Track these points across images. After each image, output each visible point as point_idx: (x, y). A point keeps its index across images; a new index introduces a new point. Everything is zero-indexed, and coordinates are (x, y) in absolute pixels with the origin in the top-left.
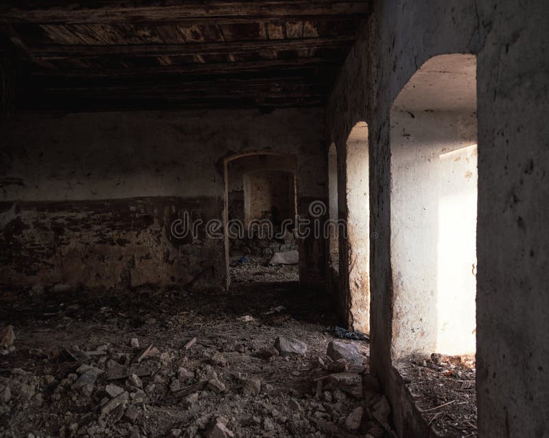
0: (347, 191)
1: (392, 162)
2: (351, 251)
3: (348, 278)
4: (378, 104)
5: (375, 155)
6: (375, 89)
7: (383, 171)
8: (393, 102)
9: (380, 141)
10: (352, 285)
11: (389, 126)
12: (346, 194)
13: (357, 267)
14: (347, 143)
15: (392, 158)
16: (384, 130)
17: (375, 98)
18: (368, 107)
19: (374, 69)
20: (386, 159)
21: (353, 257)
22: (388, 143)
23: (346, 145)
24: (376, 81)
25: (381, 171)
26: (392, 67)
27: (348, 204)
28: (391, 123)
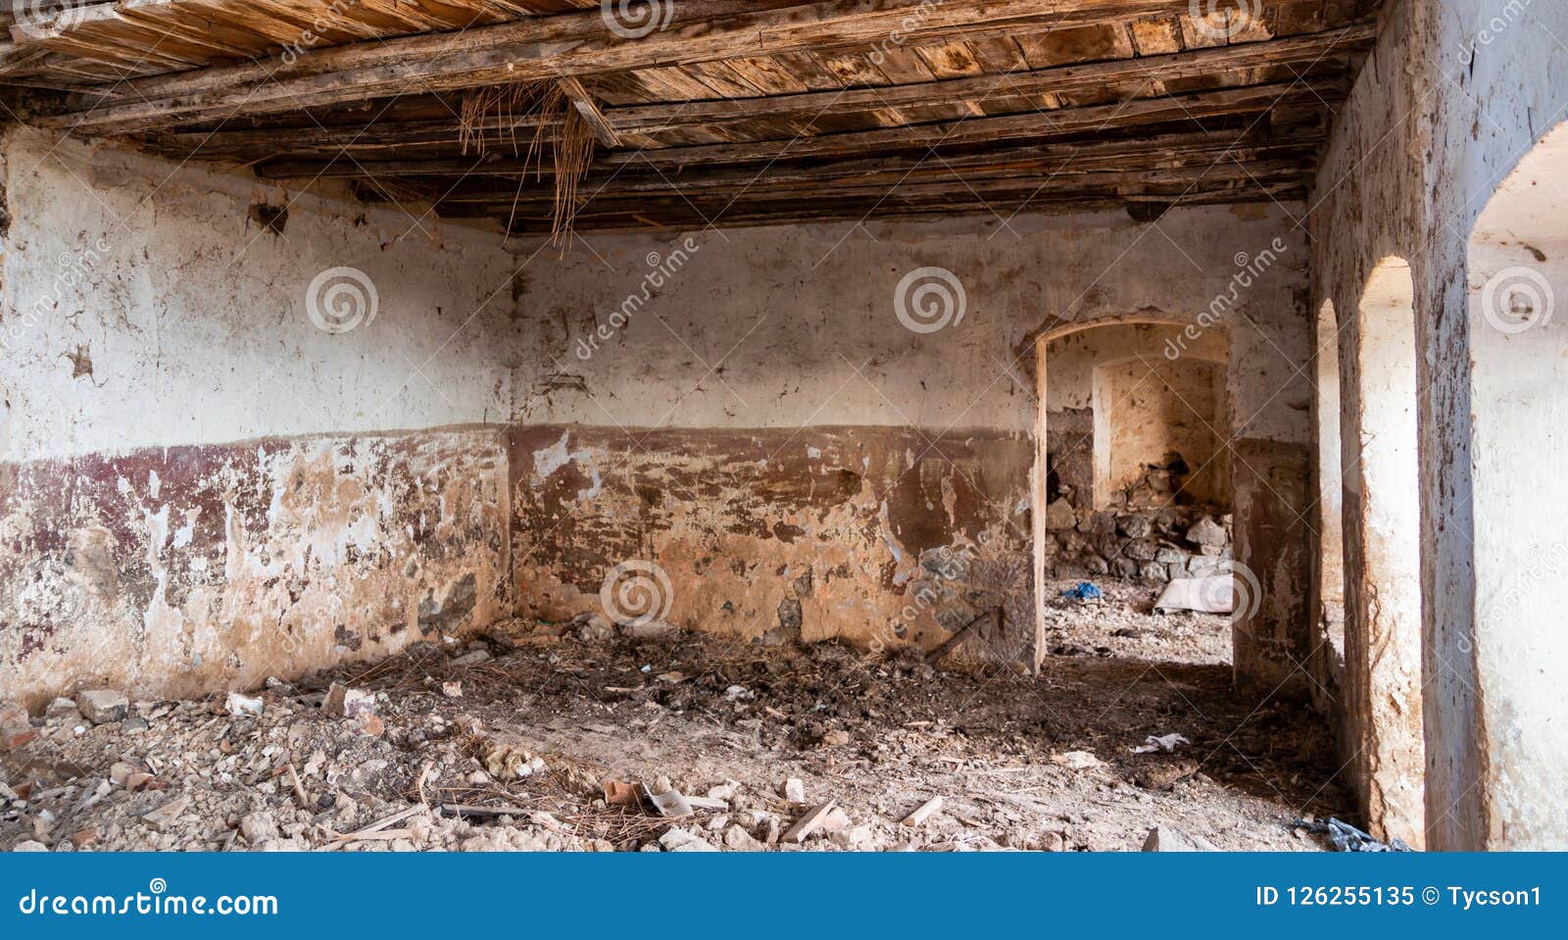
0: (1364, 439)
1: (1475, 385)
2: (1378, 607)
3: (1368, 683)
4: (1437, 218)
5: (1430, 356)
6: (1429, 174)
7: (1452, 405)
8: (1475, 220)
9: (1443, 320)
10: (1380, 706)
11: (1465, 284)
12: (1361, 447)
13: (1397, 654)
14: (1362, 307)
15: (1476, 374)
16: (1453, 293)
17: (1428, 199)
18: (1412, 223)
19: (1424, 125)
20: (1459, 375)
21: (1384, 623)
22: (1463, 331)
23: (1357, 313)
24: (1429, 155)
25: (1447, 403)
26: (1470, 128)
27: (1366, 473)
28: (1469, 277)
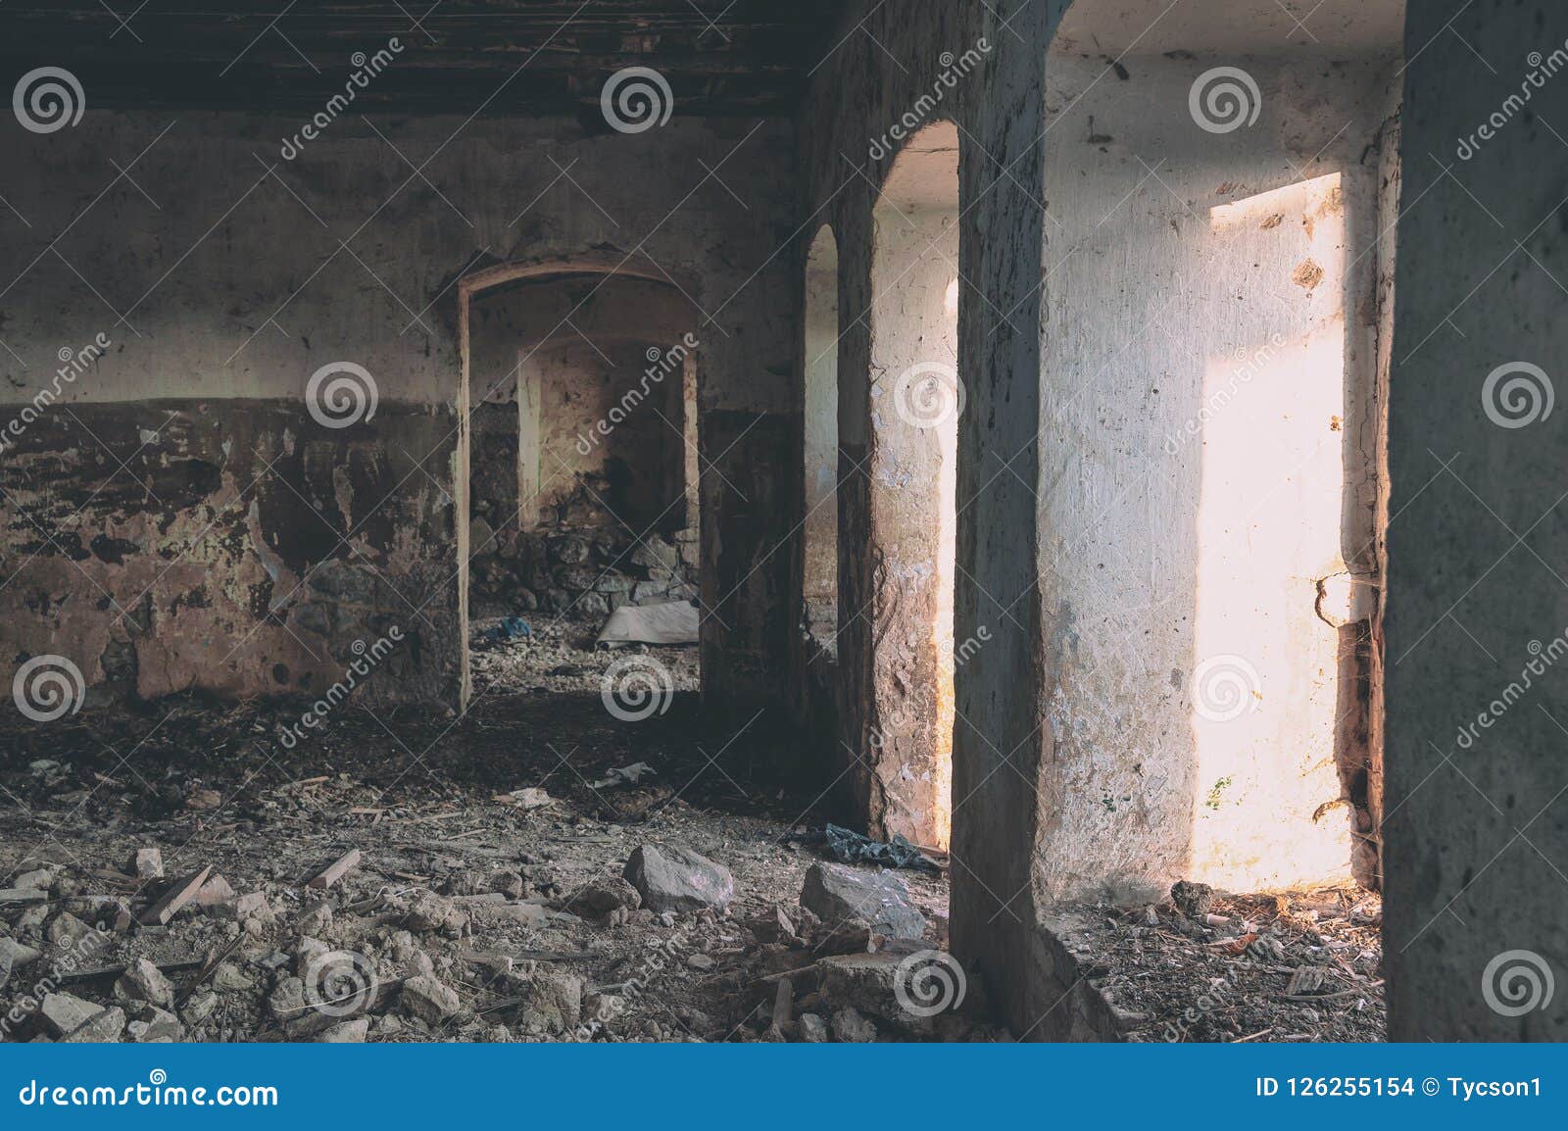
0: (874, 374)
1: (1047, 231)
2: (884, 574)
3: (872, 663)
5: (982, 222)
7: (1013, 267)
10: (884, 687)
11: (1040, 109)
12: (869, 384)
13: (902, 627)
14: (875, 214)
15: (1049, 216)
16: (1022, 126)
20: (1026, 224)
21: (890, 591)
22: (1033, 168)
23: (869, 221)
25: (1007, 268)
27: (875, 415)
28: (1047, 97)
